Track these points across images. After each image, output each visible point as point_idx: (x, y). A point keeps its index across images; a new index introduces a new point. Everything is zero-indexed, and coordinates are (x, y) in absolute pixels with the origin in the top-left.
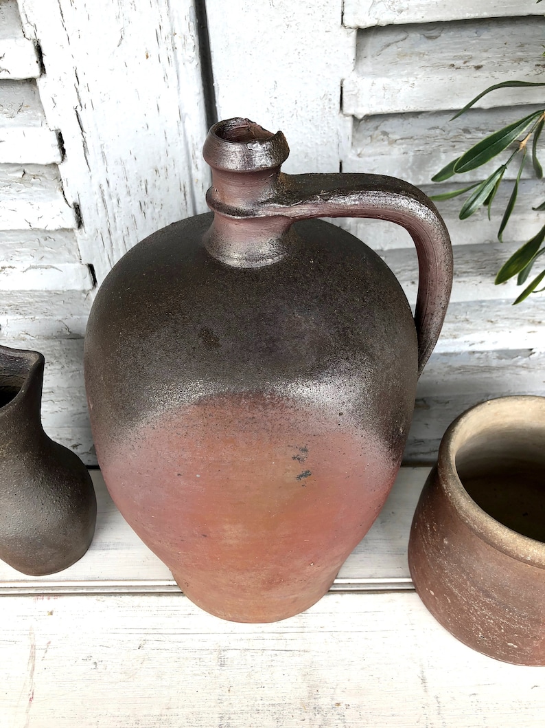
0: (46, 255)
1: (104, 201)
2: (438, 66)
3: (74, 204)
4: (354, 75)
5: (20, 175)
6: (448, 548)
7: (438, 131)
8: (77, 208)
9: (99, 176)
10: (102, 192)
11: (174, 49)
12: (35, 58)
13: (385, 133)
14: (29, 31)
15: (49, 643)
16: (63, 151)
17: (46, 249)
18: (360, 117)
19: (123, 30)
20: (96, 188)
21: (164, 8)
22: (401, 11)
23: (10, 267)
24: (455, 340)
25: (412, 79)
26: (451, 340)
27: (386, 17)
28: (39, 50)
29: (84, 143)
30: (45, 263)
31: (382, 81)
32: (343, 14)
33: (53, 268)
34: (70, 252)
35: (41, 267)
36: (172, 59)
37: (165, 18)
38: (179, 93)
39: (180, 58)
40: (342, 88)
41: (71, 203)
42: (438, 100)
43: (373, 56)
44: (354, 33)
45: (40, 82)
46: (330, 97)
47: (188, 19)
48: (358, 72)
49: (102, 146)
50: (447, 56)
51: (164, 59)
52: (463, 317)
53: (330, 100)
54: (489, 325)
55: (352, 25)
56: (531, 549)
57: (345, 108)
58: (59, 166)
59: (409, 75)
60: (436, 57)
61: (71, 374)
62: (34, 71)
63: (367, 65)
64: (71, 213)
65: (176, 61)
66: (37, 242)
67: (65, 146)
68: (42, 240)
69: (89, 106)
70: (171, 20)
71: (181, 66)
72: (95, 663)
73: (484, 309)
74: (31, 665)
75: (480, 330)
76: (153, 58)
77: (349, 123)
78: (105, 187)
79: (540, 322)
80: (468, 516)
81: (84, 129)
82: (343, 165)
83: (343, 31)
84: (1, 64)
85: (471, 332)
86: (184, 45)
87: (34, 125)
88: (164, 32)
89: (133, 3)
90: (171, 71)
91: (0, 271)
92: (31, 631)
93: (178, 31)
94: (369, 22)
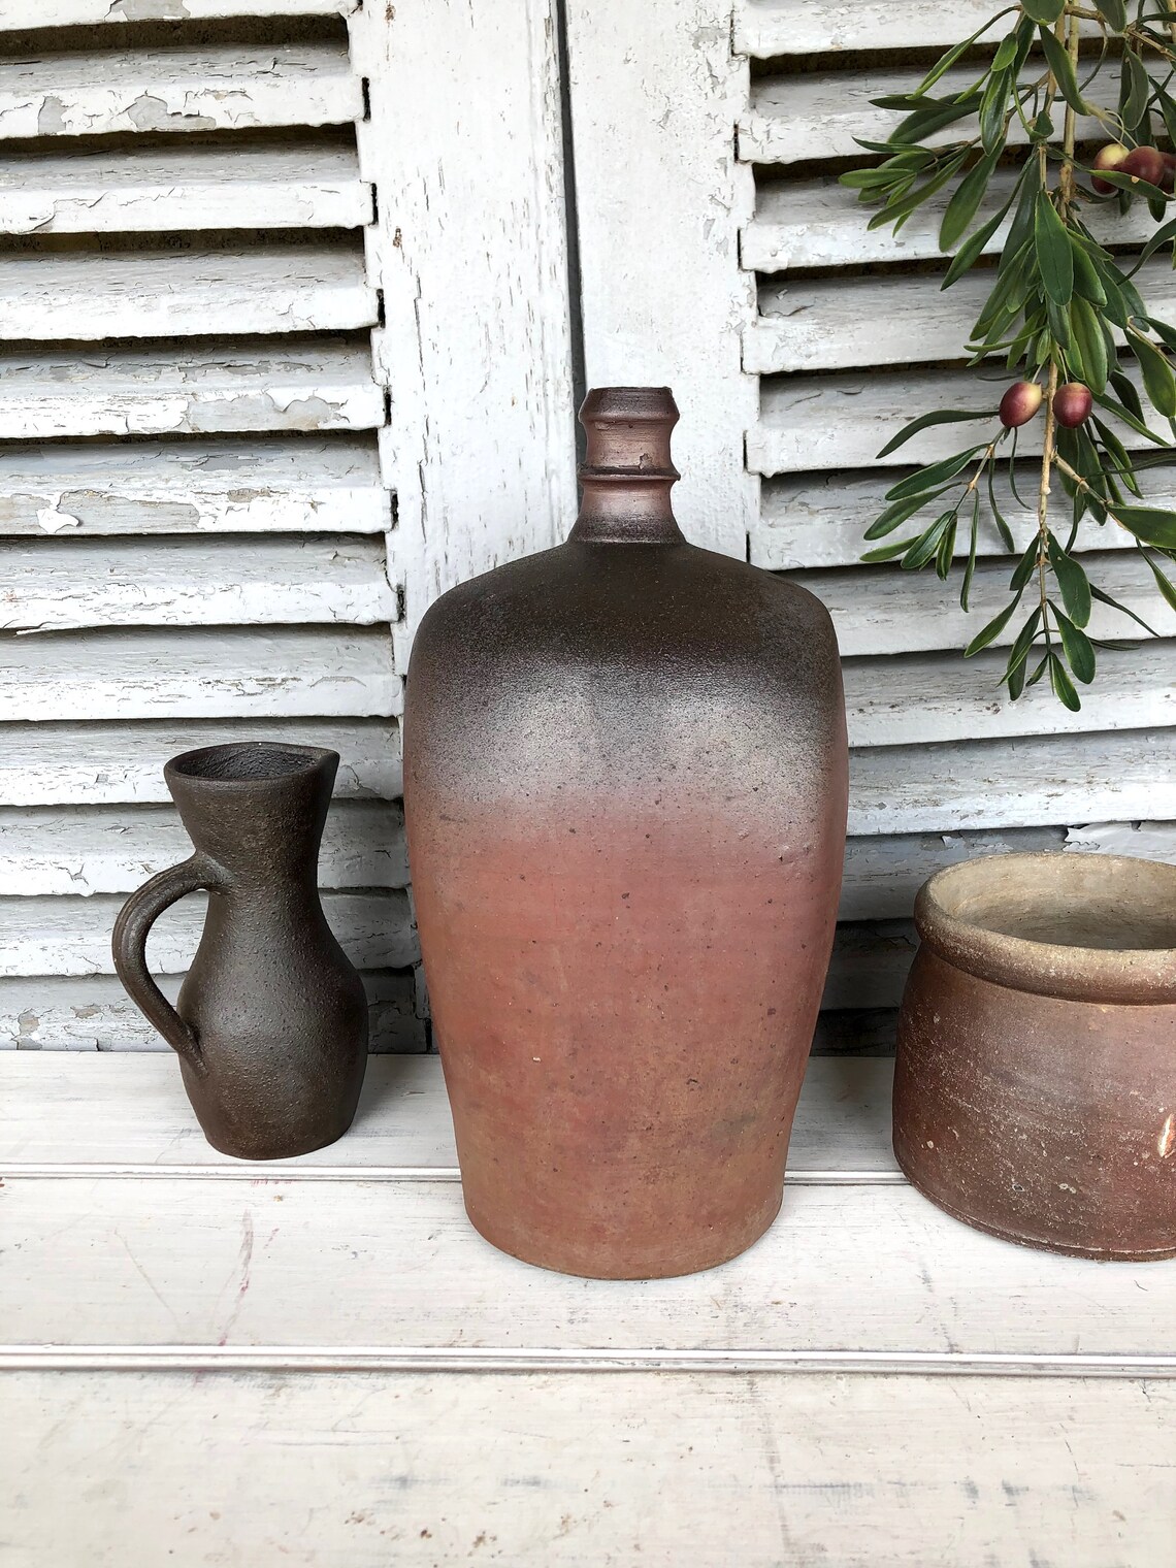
0: (347, 665)
1: (437, 578)
2: (860, 418)
3: (399, 587)
4: (758, 427)
5: (331, 557)
6: (941, 1027)
7: (872, 501)
8: (401, 594)
9: (436, 549)
10: (438, 569)
11: (545, 395)
12: (383, 405)
13: (803, 504)
14: (380, 375)
15: (276, 1230)
16: (395, 517)
17: (347, 658)
18: (769, 475)
19: (488, 375)
20: (429, 566)
21: (539, 352)
22: (809, 356)
23: (295, 679)
24: (937, 809)
25: (829, 430)
26: (931, 809)
27: (792, 363)
28: (388, 400)
29: (424, 505)
30: (343, 673)
31: (792, 433)
32: (742, 360)
33: (355, 679)
34: (379, 661)
35: (337, 679)
36: (542, 406)
37: (538, 363)
38: (547, 445)
39: (551, 406)
40: (745, 441)
41: (394, 585)
42: (865, 454)
43: (781, 411)
44: (756, 380)
45: (382, 435)
46: (730, 451)
47: (564, 363)
48: (763, 423)
49: (445, 509)
50: (873, 409)
51: (532, 406)
52: (945, 776)
53: (731, 455)
54: (985, 786)
55: (754, 371)
56: (1052, 956)
57: (749, 465)
58: (387, 536)
59: (825, 426)
60: (856, 411)
61: (348, 863)
62: (380, 420)
63: (775, 418)
64: (393, 598)
65: (547, 409)
66: (335, 652)
67: (399, 510)
68: (343, 650)
69: (436, 460)
70: (545, 365)
71: (552, 414)
72: (355, 1253)
73: (976, 766)
74: (245, 1253)
75: (973, 793)
76: (521, 404)
77: (756, 482)
78: (442, 564)
79: (1064, 781)
81: (426, 489)
82: (751, 537)
83: (743, 377)
84: (342, 411)
85: (958, 795)
86: (557, 391)
87: (365, 485)
88: (535, 377)
89: (503, 347)
90: (540, 419)
91: (280, 684)
92: (246, 1218)
93: (550, 377)
94: (773, 367)
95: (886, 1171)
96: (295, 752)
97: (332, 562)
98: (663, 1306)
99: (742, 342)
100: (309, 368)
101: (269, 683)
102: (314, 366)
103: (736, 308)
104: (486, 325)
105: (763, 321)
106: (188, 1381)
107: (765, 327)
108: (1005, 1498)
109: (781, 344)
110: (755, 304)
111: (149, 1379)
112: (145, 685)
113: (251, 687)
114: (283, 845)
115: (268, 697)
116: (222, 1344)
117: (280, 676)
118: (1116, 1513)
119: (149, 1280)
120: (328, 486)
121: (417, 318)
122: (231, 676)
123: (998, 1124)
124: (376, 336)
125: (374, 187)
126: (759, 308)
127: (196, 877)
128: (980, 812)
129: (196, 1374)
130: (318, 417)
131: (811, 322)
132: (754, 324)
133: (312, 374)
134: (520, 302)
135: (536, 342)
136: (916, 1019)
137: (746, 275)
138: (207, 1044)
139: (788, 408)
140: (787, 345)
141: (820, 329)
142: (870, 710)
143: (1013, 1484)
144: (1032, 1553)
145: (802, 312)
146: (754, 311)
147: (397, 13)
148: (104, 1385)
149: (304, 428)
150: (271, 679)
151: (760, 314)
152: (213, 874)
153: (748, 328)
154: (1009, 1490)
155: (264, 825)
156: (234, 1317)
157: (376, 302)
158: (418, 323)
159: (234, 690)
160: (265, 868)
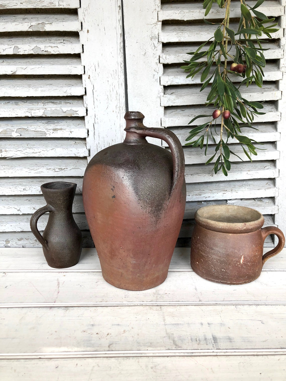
0: (77, 165)
1: (97, 149)
2: (184, 116)
3: (89, 149)
4: (164, 117)
5: (74, 143)
6: (199, 239)
7: (187, 133)
8: (89, 151)
9: (97, 142)
10: (97, 146)
11: (120, 110)
12: (86, 112)
14: (85, 105)
15: (64, 282)
16: (88, 135)
17: (78, 164)
18: (166, 127)
19: (108, 106)
20: (95, 145)
21: (118, 101)
22: (174, 103)
23: (66, 168)
24: (201, 196)
26: (199, 196)
27: (171, 104)
28: (87, 110)
29: (94, 132)
30: (77, 167)
31: (171, 119)
32: (160, 103)
33: (79, 169)
34: (84, 165)
35: (76, 168)
36: (119, 112)
37: (118, 103)
38: (120, 120)
39: (121, 112)
40: (161, 120)
41: (88, 149)
42: (186, 123)
43: (169, 114)
44: (163, 108)
45: (86, 118)
46: (158, 122)
47: (124, 104)
48: (165, 117)
49: (99, 133)
50: (187, 114)
51: (117, 112)
52: (202, 189)
53: (158, 123)
54: (210, 191)
55: (163, 106)
56: (220, 224)
57: (162, 125)
58: (86, 139)
59: (178, 117)
60: (184, 114)
61: (77, 207)
62: (85, 114)
63: (167, 115)
64: (88, 152)
65: (120, 113)
66: (75, 163)
67: (89, 133)
68: (77, 162)
69: (97, 123)
70: (120, 104)
71: (121, 114)
72: (81, 286)
73: (208, 187)
74: (58, 286)
75: (208, 193)
76: (115, 112)
79: (226, 190)
80: (202, 222)
81: (95, 129)
83: (161, 107)
84: (77, 113)
85: (205, 193)
86: (122, 109)
87: (82, 128)
88: (118, 106)
89: (111, 100)
90: (119, 115)
91: (63, 169)
92: (58, 280)
93: (121, 106)
94: (167, 105)
95: (189, 269)
96: (67, 184)
97: (74, 144)
98: (143, 294)
99: (160, 100)
100: (70, 103)
101: (61, 169)
102: (71, 103)
103: (159, 93)
104: (108, 95)
105: (165, 96)
106: (49, 309)
107: (165, 97)
108: (208, 325)
109: (168, 100)
110: (163, 92)
111: (40, 309)
112: (34, 169)
113: (57, 170)
114: (66, 203)
115: (61, 172)
116: (55, 302)
117: (63, 168)
118: (228, 327)
119: (38, 291)
120: (74, 128)
121: (93, 94)
122: (53, 168)
123: (210, 258)
124: (84, 97)
125: (84, 67)
126: (164, 93)
127: (48, 209)
128: (209, 197)
129: (50, 308)
130: (72, 114)
131: (175, 96)
132: (163, 96)
133: (71, 105)
134: (115, 91)
135: (118, 99)
136: (195, 237)
137: (161, 86)
138: (49, 244)
139: (170, 113)
140: (170, 101)
141: (177, 97)
143: (209, 323)
144: (212, 334)
145: (173, 94)
146: (163, 93)
147: (89, 32)
148: (31, 310)
149: (69, 116)
150: (61, 168)
151: (164, 94)
152: (51, 209)
153: (162, 97)
154: (209, 324)
155: (62, 199)
156: (57, 298)
157: (84, 90)
158: (93, 95)
159: (53, 171)
160: (62, 208)
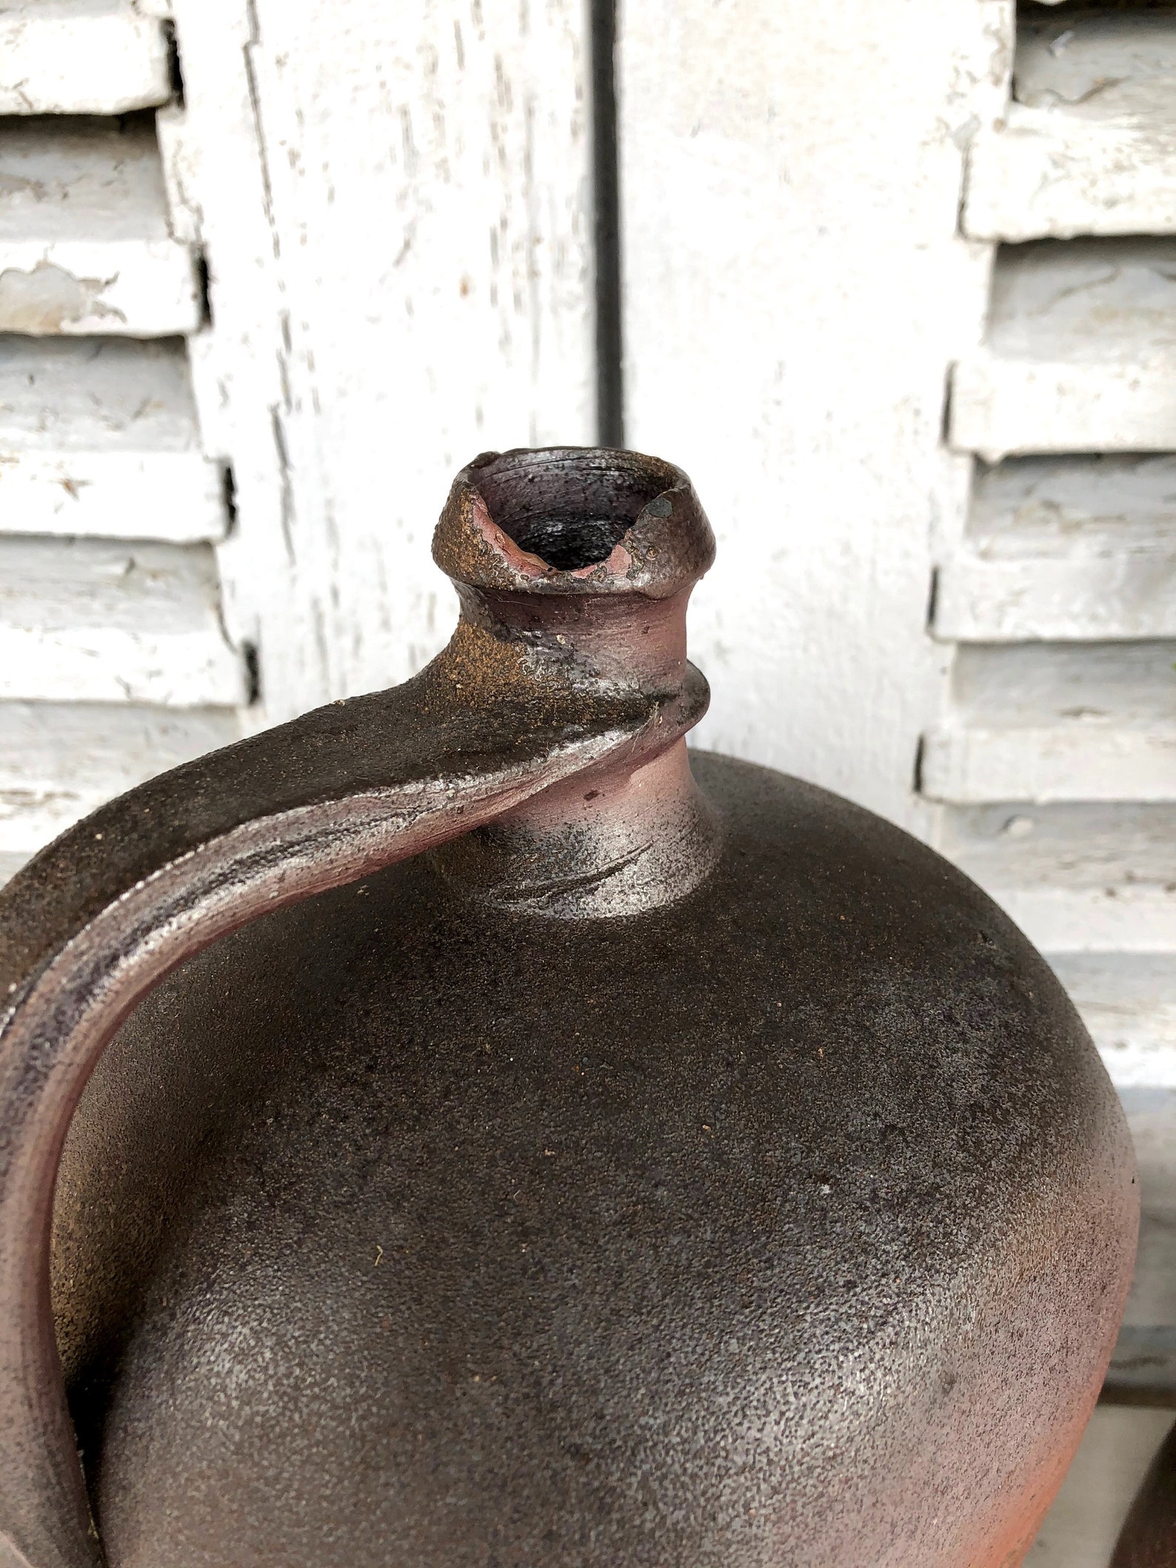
1: (321, 641)
3: (246, 645)
4: (981, 353)
5: (118, 569)
8: (251, 657)
9: (315, 579)
10: (319, 619)
11: (533, 274)
12: (190, 286)
13: (1051, 506)
14: (182, 218)
18: (994, 458)
19: (411, 228)
20: (304, 608)
21: (518, 179)
22: (1111, 203)
23: (66, 795)
25: (1133, 371)
27: (1072, 216)
28: (203, 271)
29: (287, 493)
32: (962, 206)
36: (526, 298)
37: (518, 202)
39: (545, 297)
40: (949, 385)
41: (237, 636)
43: (1030, 314)
44: (988, 254)
45: (197, 346)
46: (916, 404)
47: (574, 206)
48: (994, 348)
49: (329, 503)
51: (506, 298)
53: (916, 412)
55: (986, 232)
57: (953, 435)
58: (218, 547)
59: (1123, 359)
62: (183, 317)
63: (1017, 335)
64: (236, 664)
65: (536, 304)
66: (142, 739)
67: (239, 500)
68: (156, 736)
69: (307, 406)
70: (533, 208)
71: (546, 316)
76: (480, 293)
77: (963, 469)
78: (326, 605)
81: (290, 461)
82: (944, 579)
83: (960, 247)
84: (108, 297)
86: (559, 266)
87: (169, 448)
88: (512, 236)
89: (443, 164)
90: (521, 327)
91: (42, 804)
93: (545, 233)
94: (1024, 228)
97: (122, 583)
99: (967, 164)
100: (39, 191)
101: (23, 799)
102: (51, 187)
103: (964, 85)
104: (405, 113)
105: (1022, 116)
107: (1023, 132)
109: (1054, 173)
110: (1007, 77)
117: (41, 787)
120: (93, 447)
121: (253, 89)
124: (167, 128)
126: (1014, 84)
130: (61, 308)
131: (1125, 121)
132: (1000, 124)
133: (44, 207)
134: (479, 58)
135: (515, 155)
137: (997, 7)
139: (1044, 310)
140: (1068, 176)
141: (1147, 140)
142: (1127, 891)
145: (1110, 95)
146: (1004, 90)
149: (34, 328)
150: (25, 793)
151: (1014, 98)
153: (985, 138)
157: (158, 50)
158: (255, 103)
